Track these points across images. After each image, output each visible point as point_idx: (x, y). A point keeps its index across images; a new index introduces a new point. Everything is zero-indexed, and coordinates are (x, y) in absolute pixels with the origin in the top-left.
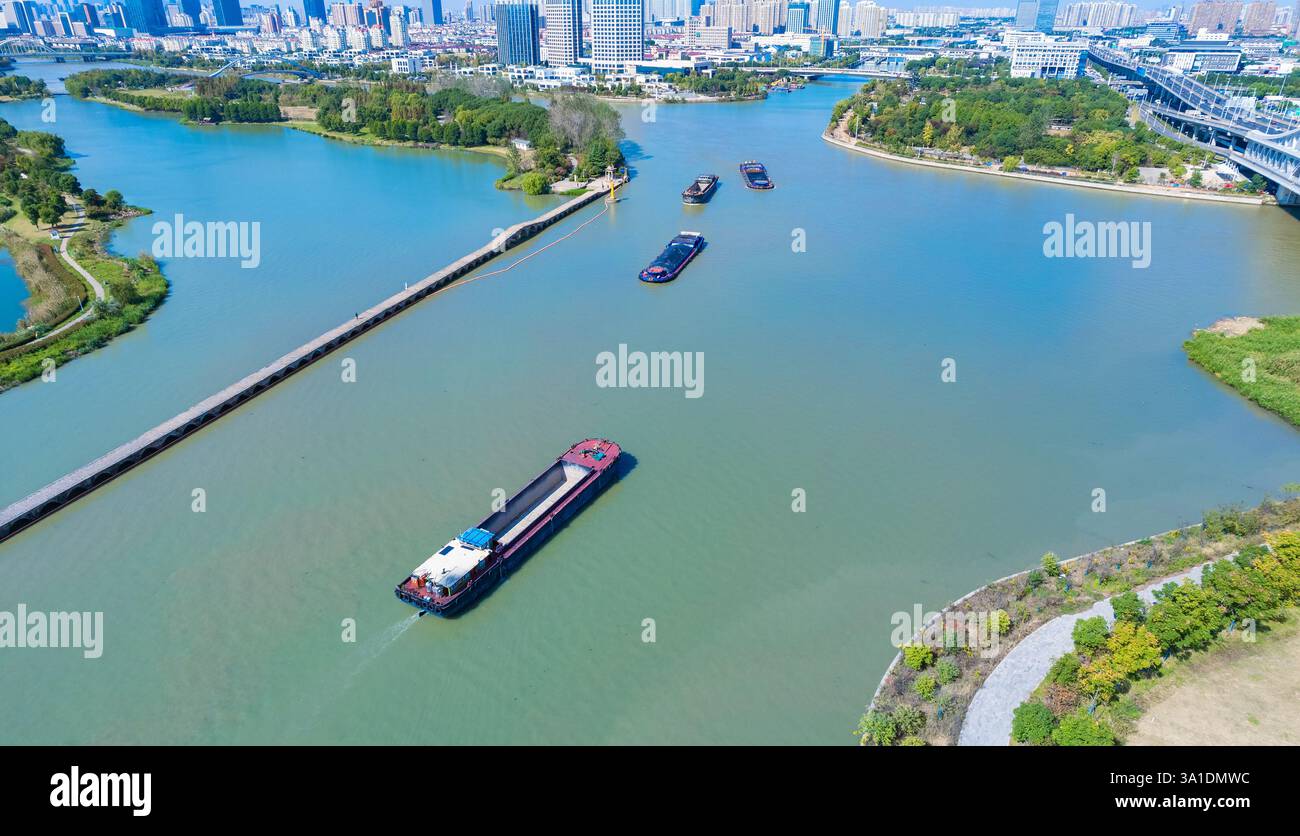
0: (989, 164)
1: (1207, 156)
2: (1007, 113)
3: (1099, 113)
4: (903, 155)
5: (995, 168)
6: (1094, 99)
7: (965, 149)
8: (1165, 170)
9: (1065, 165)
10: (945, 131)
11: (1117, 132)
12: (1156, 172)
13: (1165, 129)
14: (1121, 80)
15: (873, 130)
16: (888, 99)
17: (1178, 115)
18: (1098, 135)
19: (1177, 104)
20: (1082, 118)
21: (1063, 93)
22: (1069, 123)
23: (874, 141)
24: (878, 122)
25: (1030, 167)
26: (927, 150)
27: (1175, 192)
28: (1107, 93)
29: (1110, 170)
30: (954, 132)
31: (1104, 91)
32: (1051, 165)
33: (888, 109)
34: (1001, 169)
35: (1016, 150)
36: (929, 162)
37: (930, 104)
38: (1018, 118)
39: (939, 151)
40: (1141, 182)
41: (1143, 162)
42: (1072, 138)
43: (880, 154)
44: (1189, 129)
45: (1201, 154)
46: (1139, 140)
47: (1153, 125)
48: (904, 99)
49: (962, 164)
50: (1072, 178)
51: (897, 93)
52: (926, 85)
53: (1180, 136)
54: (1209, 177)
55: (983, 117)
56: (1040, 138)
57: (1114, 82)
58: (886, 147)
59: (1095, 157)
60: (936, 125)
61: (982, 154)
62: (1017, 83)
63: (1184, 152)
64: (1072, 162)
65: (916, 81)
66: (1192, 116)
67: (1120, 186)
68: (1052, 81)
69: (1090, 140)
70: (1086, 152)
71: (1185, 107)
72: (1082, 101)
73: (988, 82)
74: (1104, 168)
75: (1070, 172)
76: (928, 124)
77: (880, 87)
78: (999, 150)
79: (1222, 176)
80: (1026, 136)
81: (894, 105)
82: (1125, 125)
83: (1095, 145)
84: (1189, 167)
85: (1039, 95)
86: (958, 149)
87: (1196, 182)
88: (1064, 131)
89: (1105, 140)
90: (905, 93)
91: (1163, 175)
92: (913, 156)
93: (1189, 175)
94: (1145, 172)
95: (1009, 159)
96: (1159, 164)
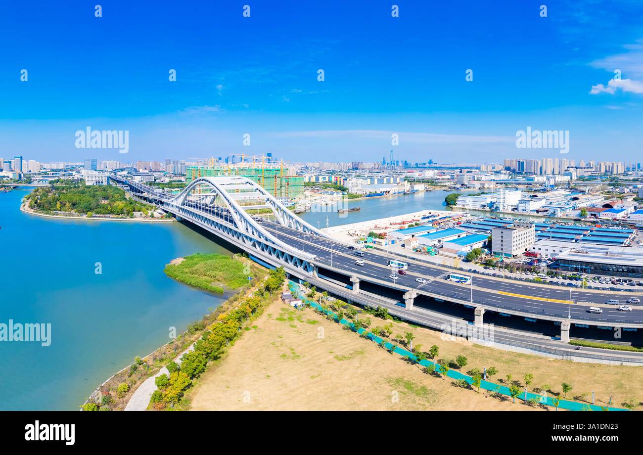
0: (82, 215)
1: (153, 208)
2: (87, 198)
3: (116, 196)
4: (50, 214)
5: (84, 217)
6: (114, 191)
7: (73, 211)
8: (142, 213)
9: (109, 214)
10: (65, 205)
11: (124, 201)
12: (139, 213)
13: (138, 199)
14: (121, 185)
15: (40, 207)
16: (44, 194)
17: (140, 195)
18: (118, 203)
19: (139, 192)
20: (111, 198)
21: (104, 190)
22: (107, 199)
23: (40, 210)
24: (41, 203)
25: (97, 215)
26: (59, 212)
27: (147, 220)
28: (117, 189)
29: (124, 214)
30: (68, 205)
31: (116, 188)
32: (104, 214)
33: (44, 198)
34: (87, 217)
35: (91, 210)
36: (60, 217)
37: (59, 196)
38: (91, 199)
39: (64, 212)
40: (135, 217)
41: (134, 210)
42: (109, 204)
43: (43, 215)
44: (145, 199)
45: (151, 207)
46: (131, 203)
47: (134, 199)
48: (50, 194)
49: (73, 216)
50: (112, 218)
51: (47, 192)
52: (57, 189)
53: (144, 202)
54: (156, 214)
55: (78, 199)
56: (99, 205)
57: (120, 186)
58: (45, 212)
59: (118, 210)
60: (60, 203)
61: (79, 212)
62: (89, 187)
63: (147, 207)
64: (111, 212)
65: (53, 187)
66: (145, 195)
67: (128, 219)
68: (100, 186)
69: (115, 204)
70: (115, 208)
71: (142, 192)
72: (110, 192)
73: (79, 187)
74: (122, 213)
75: (111, 216)
76: (58, 202)
77: (40, 190)
78: (85, 210)
79: (159, 213)
80: (94, 204)
81: (46, 197)
82: (125, 199)
83: (117, 206)
84: (149, 211)
85: (96, 191)
86: (70, 211)
87: (152, 216)
88: (106, 202)
89: (120, 204)
90: (50, 192)
91: (141, 214)
92: (54, 215)
93: (150, 214)
94: (135, 214)
95: (89, 213)
96: (139, 211)
